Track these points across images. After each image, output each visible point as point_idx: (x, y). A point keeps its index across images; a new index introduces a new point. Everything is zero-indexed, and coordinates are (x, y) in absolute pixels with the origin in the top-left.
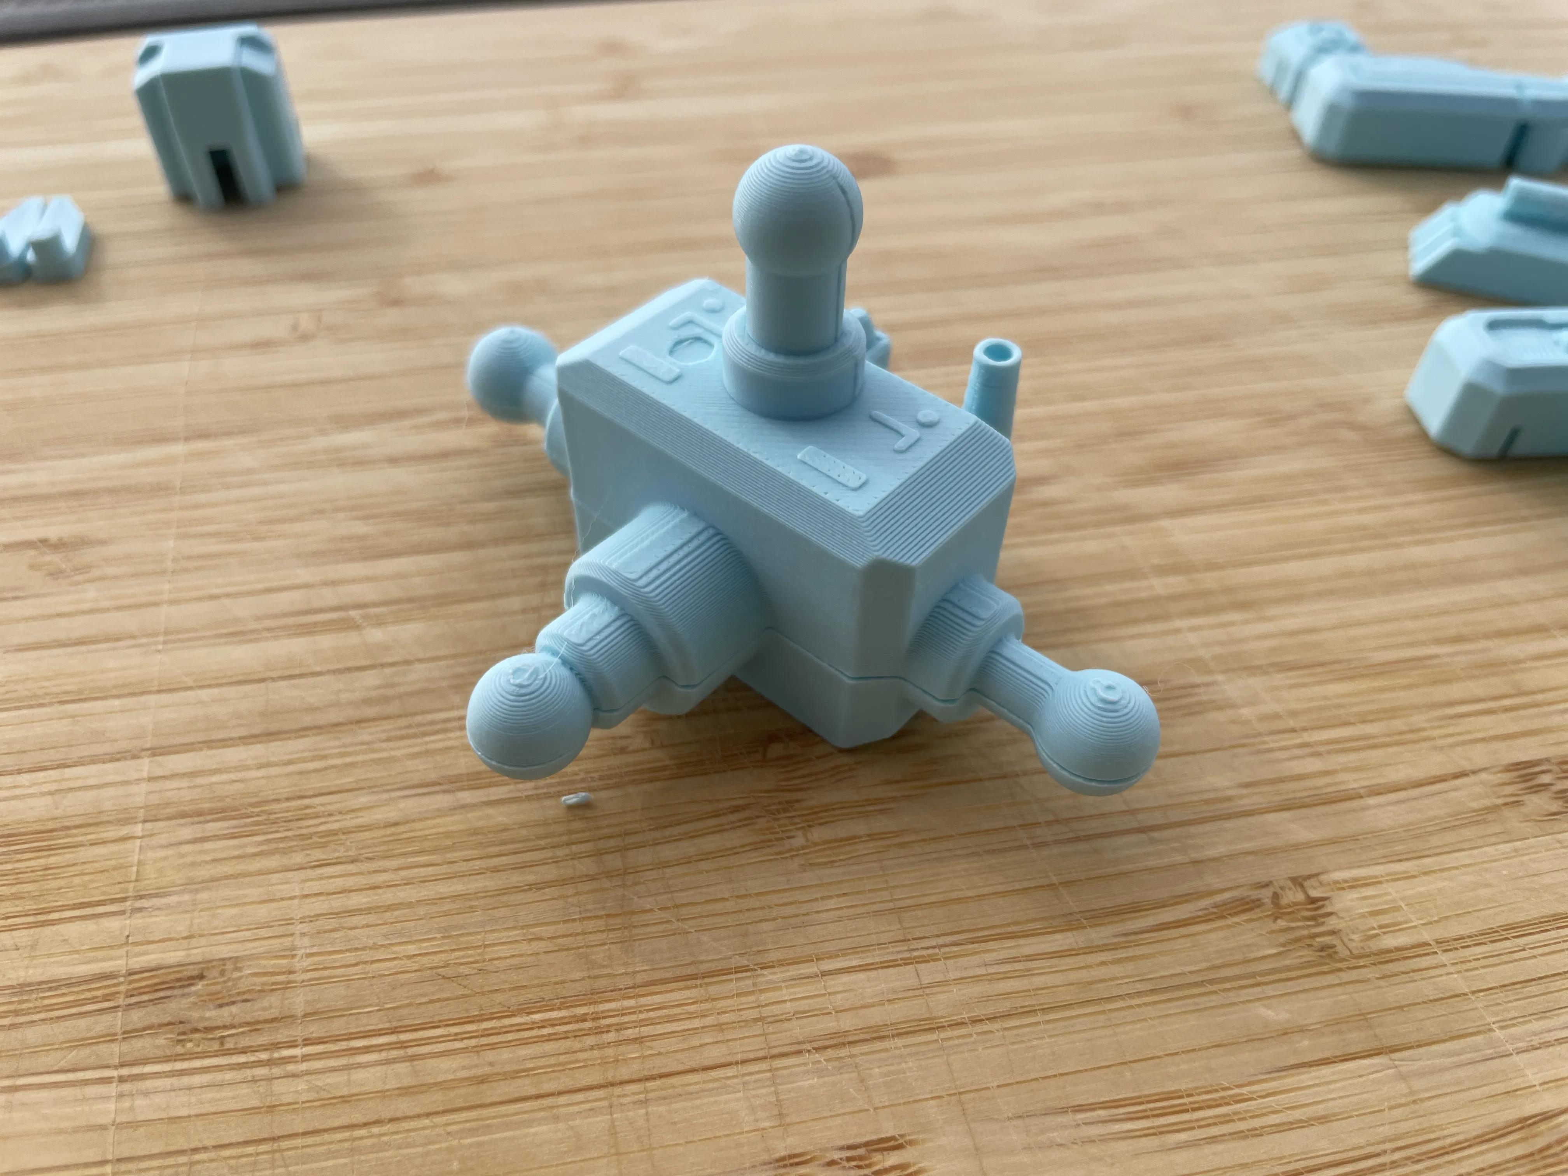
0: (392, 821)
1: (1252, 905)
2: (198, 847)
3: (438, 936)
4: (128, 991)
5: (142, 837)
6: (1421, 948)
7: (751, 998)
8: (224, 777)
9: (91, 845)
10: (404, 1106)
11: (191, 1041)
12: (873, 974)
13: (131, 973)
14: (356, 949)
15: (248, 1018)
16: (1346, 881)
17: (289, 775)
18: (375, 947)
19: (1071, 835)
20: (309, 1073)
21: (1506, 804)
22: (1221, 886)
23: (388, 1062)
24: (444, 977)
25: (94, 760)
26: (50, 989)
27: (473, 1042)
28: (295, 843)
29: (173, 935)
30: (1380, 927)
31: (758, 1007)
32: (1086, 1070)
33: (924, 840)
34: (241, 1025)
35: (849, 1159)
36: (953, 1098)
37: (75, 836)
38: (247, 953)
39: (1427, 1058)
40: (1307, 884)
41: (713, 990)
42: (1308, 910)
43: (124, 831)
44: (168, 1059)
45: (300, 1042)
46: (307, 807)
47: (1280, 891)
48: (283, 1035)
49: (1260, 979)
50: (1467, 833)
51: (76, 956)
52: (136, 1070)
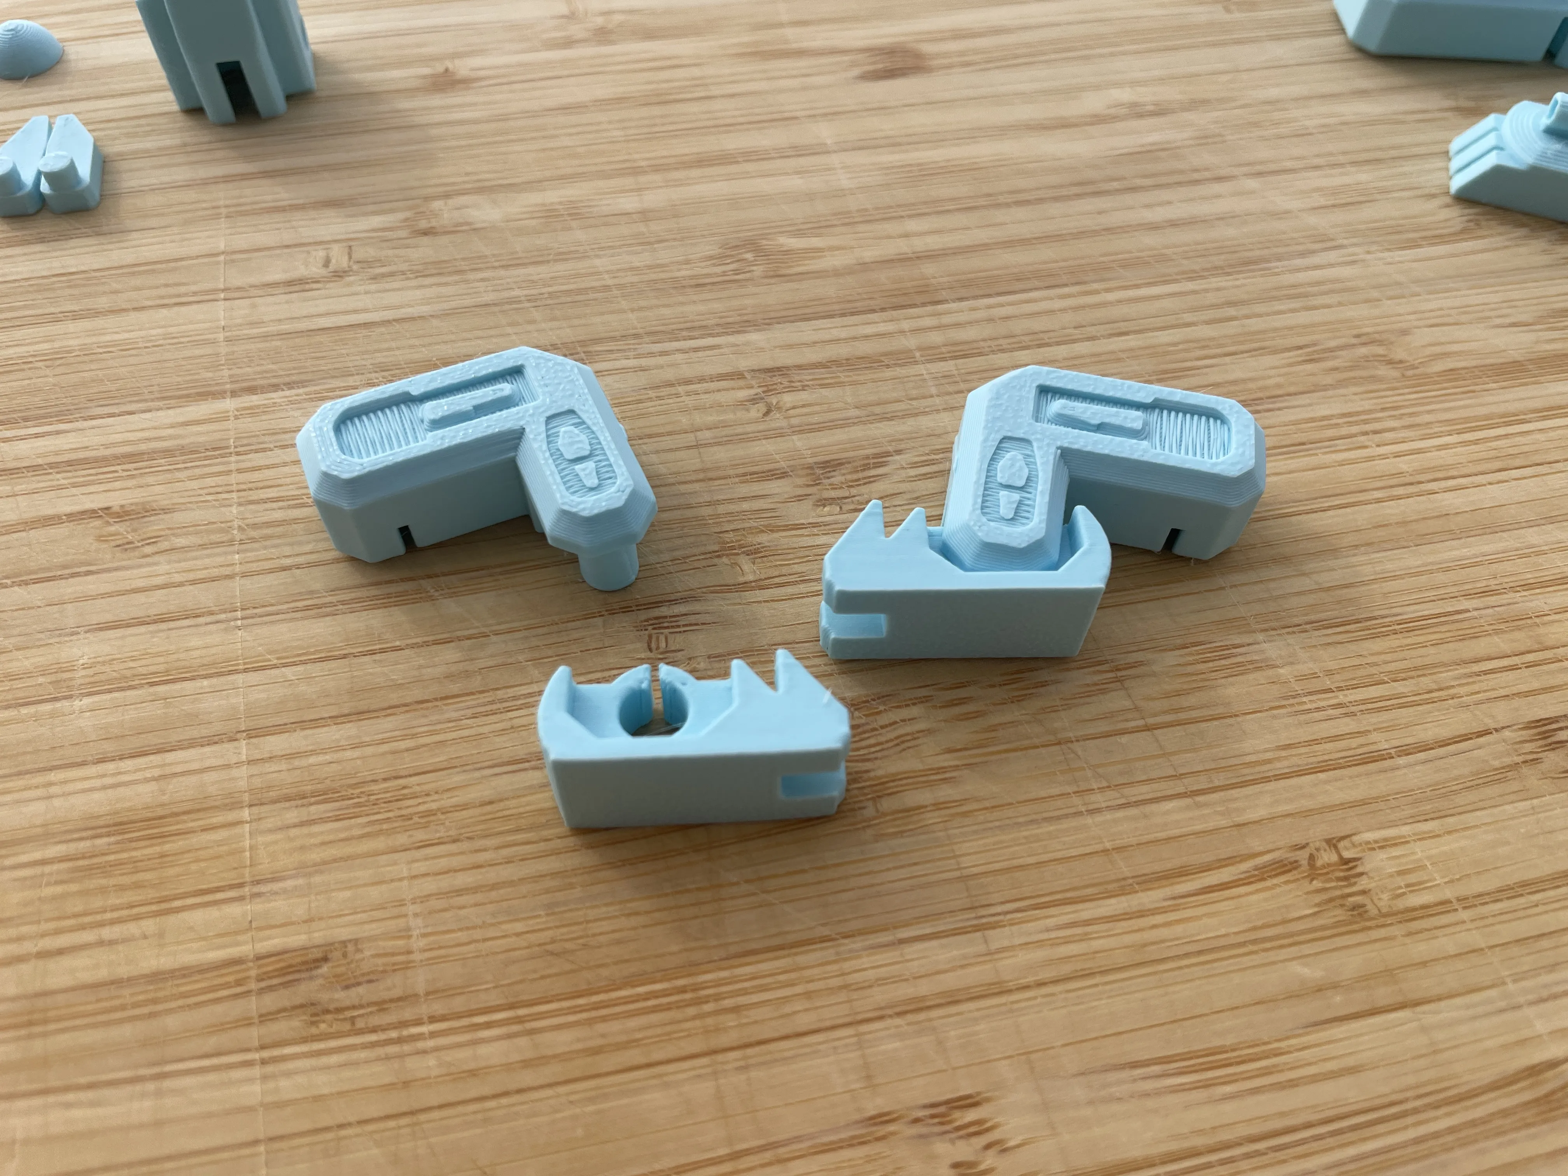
0: (487, 799)
1: (1289, 867)
2: (305, 830)
3: (542, 913)
4: (258, 975)
5: (250, 822)
6: (1444, 906)
7: (835, 967)
8: (321, 758)
9: (202, 830)
10: (528, 1078)
11: (324, 1022)
12: (944, 941)
13: (258, 958)
14: (468, 928)
15: (375, 998)
16: (1376, 842)
17: (383, 754)
18: (484, 926)
19: (1123, 801)
20: (437, 1049)
21: (1525, 762)
22: (1261, 849)
23: (509, 1036)
24: (552, 954)
25: (192, 744)
26: (184, 976)
27: (585, 1015)
28: (396, 825)
29: (294, 919)
30: (1407, 886)
31: (843, 974)
32: (1141, 1029)
33: (986, 808)
34: (369, 1005)
35: (933, 1116)
36: (1023, 1057)
37: (185, 822)
38: (366, 934)
39: (1447, 1011)
40: (1341, 845)
41: (801, 960)
42: (1342, 870)
43: (231, 816)
44: (304, 1040)
45: (426, 1019)
46: (404, 788)
47: (1315, 852)
48: (408, 1014)
49: (1297, 939)
50: (1489, 791)
51: (203, 943)
52: (276, 1052)
